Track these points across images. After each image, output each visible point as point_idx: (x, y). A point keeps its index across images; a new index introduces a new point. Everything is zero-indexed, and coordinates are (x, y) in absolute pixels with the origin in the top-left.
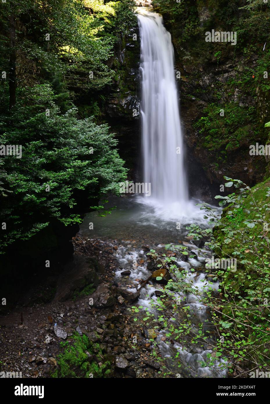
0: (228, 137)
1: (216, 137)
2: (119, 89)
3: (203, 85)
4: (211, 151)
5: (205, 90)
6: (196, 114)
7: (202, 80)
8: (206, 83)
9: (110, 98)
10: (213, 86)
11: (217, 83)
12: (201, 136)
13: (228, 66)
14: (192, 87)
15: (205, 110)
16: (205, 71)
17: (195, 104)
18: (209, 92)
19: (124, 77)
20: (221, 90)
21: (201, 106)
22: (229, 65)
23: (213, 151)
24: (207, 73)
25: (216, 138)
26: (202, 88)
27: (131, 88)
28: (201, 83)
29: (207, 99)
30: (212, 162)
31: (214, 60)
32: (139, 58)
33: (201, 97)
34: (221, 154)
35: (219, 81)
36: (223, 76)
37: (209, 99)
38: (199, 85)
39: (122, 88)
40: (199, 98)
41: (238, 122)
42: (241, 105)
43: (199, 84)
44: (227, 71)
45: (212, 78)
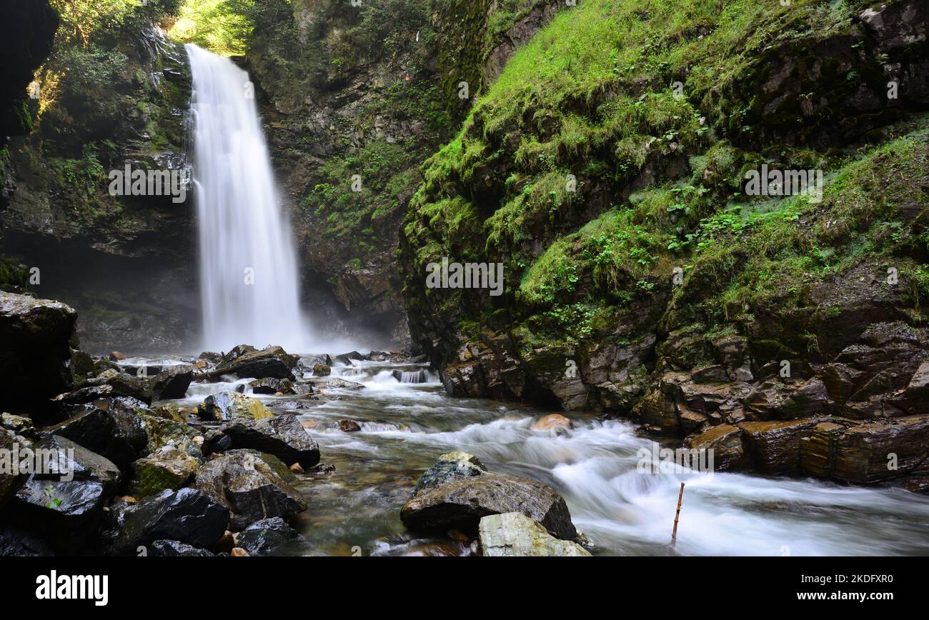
0: (372, 202)
1: (350, 209)
2: (148, 134)
3: (315, 129)
4: (342, 237)
5: (319, 136)
6: (306, 179)
7: (312, 120)
8: (320, 126)
9: (128, 147)
10: (332, 127)
11: (341, 120)
12: (319, 219)
13: (356, 87)
14: (294, 134)
15: (321, 170)
16: (317, 104)
17: (301, 162)
18: (327, 139)
19: (158, 115)
20: (349, 130)
21: (313, 166)
22: (359, 84)
23: (346, 234)
24: (319, 107)
25: (348, 211)
26: (312, 134)
27: (174, 139)
28: (310, 126)
29: (323, 152)
30: (346, 260)
31: (332, 78)
32: (190, 95)
33: (313, 149)
34: (364, 235)
35: (342, 116)
36: (350, 106)
37: (326, 152)
38: (308, 130)
39: (153, 134)
40: (309, 153)
41: (390, 167)
42: (390, 140)
43: (305, 127)
44: (355, 97)
45: (330, 115)
